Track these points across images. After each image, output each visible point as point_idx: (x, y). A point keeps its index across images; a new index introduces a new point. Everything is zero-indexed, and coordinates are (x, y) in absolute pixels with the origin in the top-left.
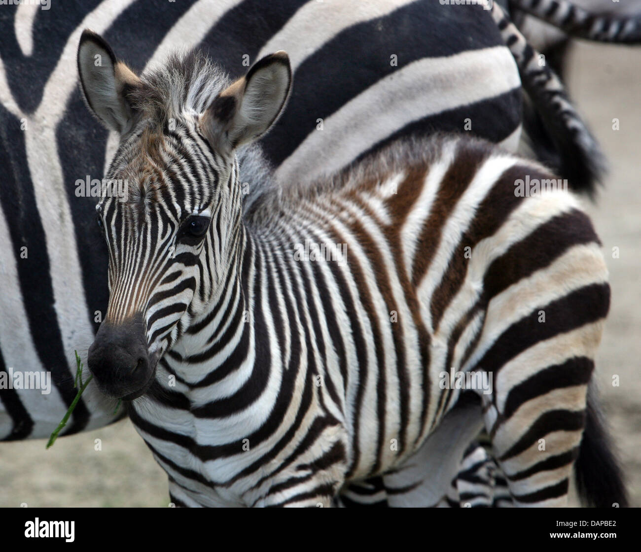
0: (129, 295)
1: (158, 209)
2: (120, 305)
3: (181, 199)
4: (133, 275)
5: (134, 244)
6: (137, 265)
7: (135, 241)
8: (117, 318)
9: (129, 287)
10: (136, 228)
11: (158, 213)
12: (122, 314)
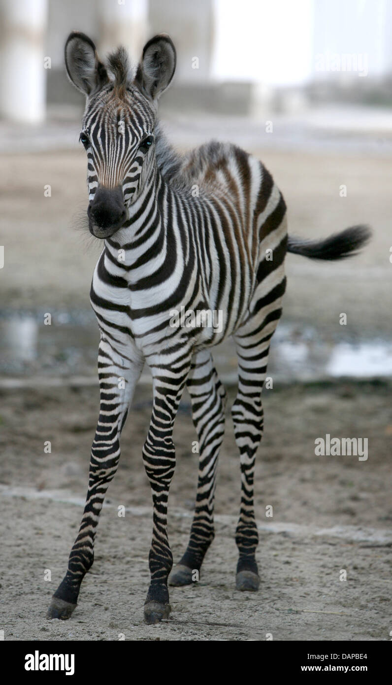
0: (115, 173)
1: (129, 128)
2: (111, 179)
3: (141, 124)
4: (115, 163)
5: (114, 146)
6: (117, 158)
7: (114, 145)
8: (110, 185)
9: (114, 170)
10: (115, 138)
11: (129, 130)
12: (113, 183)
